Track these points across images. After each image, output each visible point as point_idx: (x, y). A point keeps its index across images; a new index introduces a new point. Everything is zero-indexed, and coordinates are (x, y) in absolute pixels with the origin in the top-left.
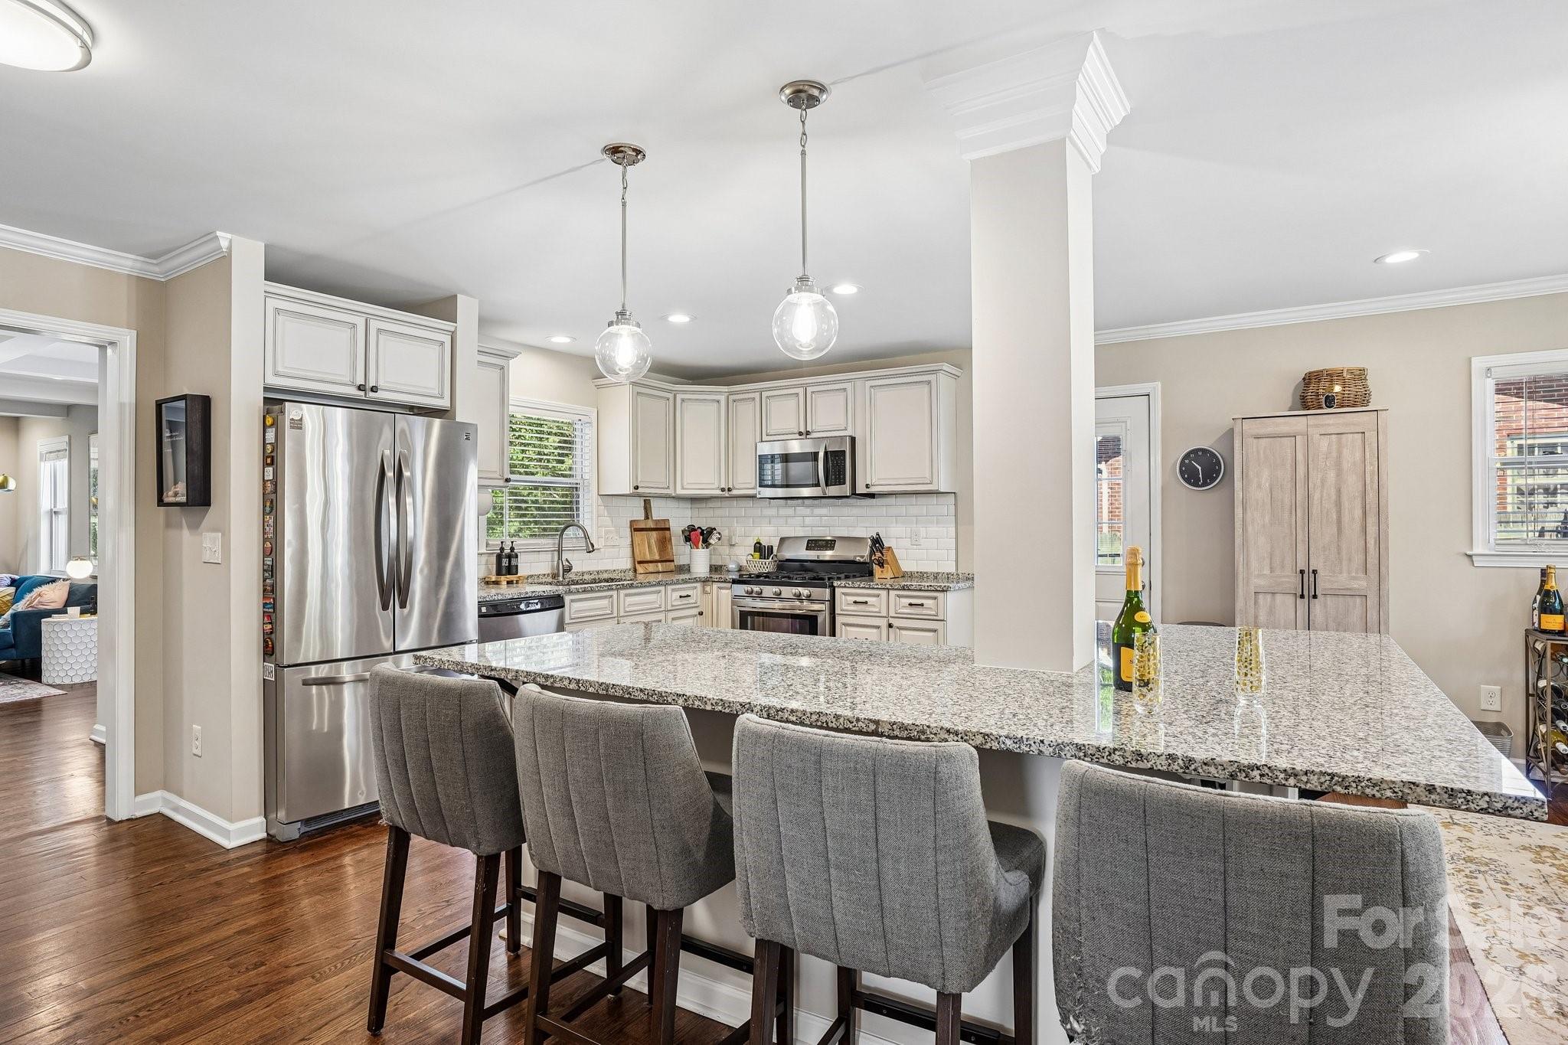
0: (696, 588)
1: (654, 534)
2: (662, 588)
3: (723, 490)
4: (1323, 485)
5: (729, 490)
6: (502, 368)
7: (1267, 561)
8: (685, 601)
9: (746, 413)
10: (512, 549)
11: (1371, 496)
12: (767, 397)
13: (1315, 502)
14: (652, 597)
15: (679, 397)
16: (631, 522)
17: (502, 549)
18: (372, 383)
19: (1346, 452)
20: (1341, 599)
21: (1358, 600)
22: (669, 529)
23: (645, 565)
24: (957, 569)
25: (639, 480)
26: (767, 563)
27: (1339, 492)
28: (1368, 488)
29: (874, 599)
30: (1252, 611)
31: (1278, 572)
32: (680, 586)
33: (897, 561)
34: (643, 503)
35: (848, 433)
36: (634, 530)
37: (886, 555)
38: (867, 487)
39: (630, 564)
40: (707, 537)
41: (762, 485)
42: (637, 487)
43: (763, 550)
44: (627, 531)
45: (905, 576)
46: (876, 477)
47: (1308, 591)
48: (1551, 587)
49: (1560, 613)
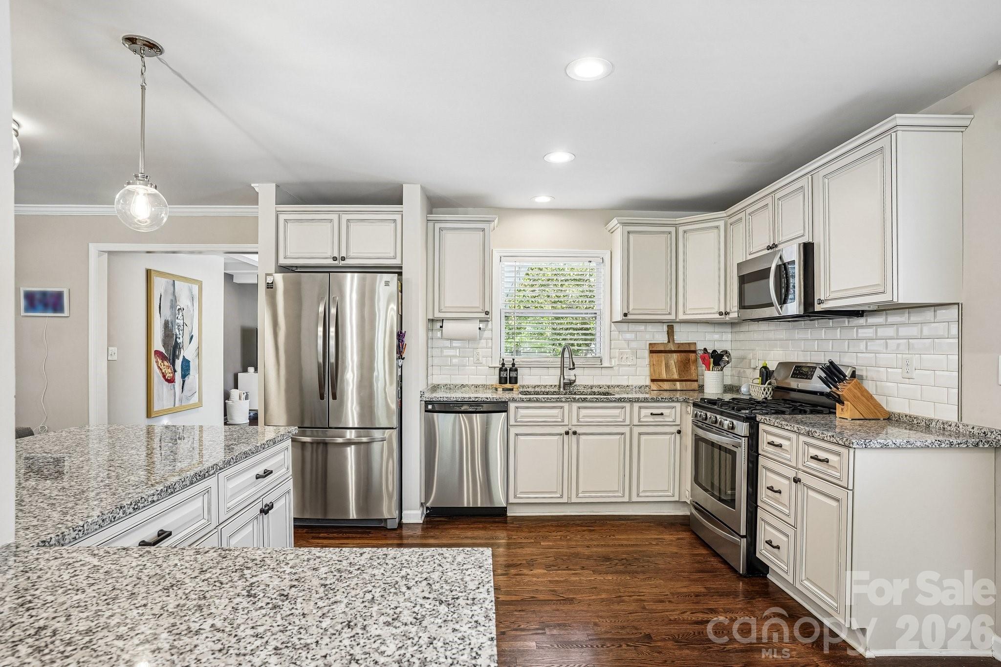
0: (674, 407)
1: (675, 356)
2: (628, 405)
3: (721, 314)
5: (727, 313)
6: (483, 230)
8: (658, 419)
9: (738, 232)
10: (513, 365)
12: (750, 214)
14: (617, 411)
15: (681, 229)
16: (650, 344)
17: (503, 364)
18: (343, 254)
22: (693, 352)
23: (660, 383)
24: (960, 420)
25: (630, 310)
26: (762, 389)
29: (788, 443)
32: (654, 404)
33: (870, 397)
34: (665, 328)
35: (805, 240)
36: (652, 352)
37: (843, 390)
38: (821, 302)
39: (648, 382)
40: (717, 359)
41: (742, 306)
42: (625, 315)
43: (766, 374)
44: (647, 353)
45: (890, 419)
46: (834, 290)
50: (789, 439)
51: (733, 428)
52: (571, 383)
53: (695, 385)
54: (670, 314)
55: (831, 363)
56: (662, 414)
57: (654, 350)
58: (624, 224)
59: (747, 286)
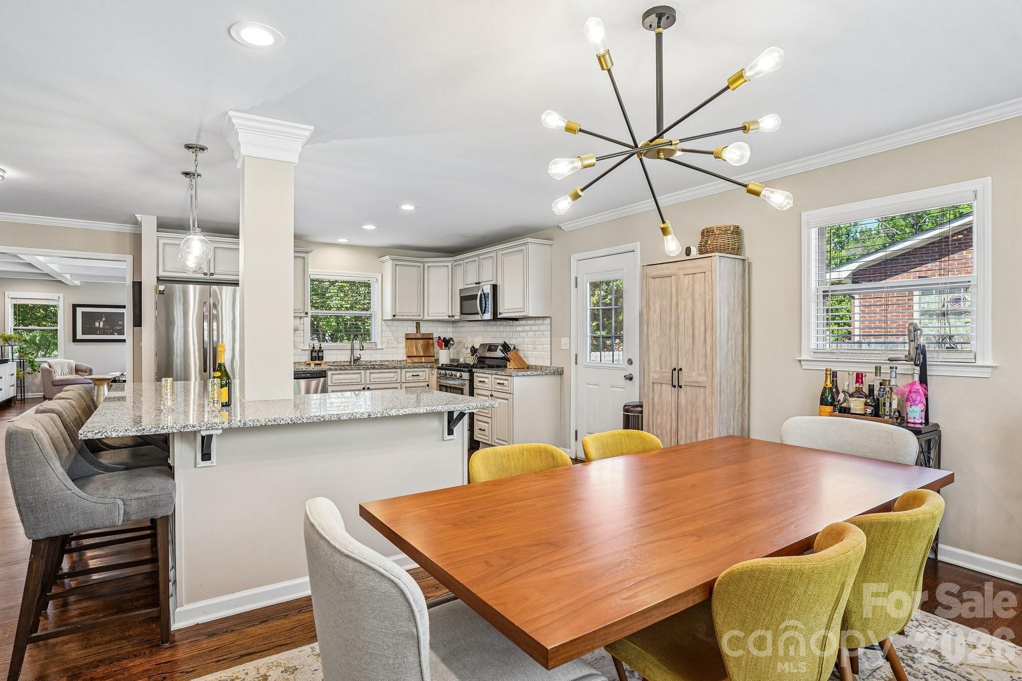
0: (425, 371)
1: (421, 341)
2: (399, 370)
3: (449, 316)
4: (685, 310)
5: (453, 316)
6: (304, 258)
7: (658, 363)
8: (416, 378)
9: (459, 271)
10: (320, 348)
11: (708, 317)
12: (466, 263)
13: (681, 321)
15: (426, 265)
16: (406, 334)
17: (314, 348)
18: (211, 271)
19: (697, 286)
20: (694, 389)
21: (702, 389)
22: (432, 339)
23: (413, 358)
24: (551, 364)
25: (397, 312)
26: (473, 358)
27: (693, 314)
28: (707, 311)
29: (487, 380)
30: (651, 396)
31: (663, 370)
32: (412, 370)
33: (521, 358)
34: (415, 324)
35: (493, 283)
36: (407, 339)
37: (510, 355)
38: (500, 314)
39: (405, 358)
40: (446, 343)
41: (462, 313)
42: (394, 316)
43: (474, 351)
44: (404, 339)
45: (528, 368)
46: (506, 308)
47: (676, 383)
48: (826, 385)
49: (831, 405)
50: (488, 378)
51: (461, 377)
52: (358, 359)
53: (433, 359)
54: (419, 316)
55: (505, 342)
56: (418, 375)
57: (408, 338)
58: (393, 260)
59: (465, 303)
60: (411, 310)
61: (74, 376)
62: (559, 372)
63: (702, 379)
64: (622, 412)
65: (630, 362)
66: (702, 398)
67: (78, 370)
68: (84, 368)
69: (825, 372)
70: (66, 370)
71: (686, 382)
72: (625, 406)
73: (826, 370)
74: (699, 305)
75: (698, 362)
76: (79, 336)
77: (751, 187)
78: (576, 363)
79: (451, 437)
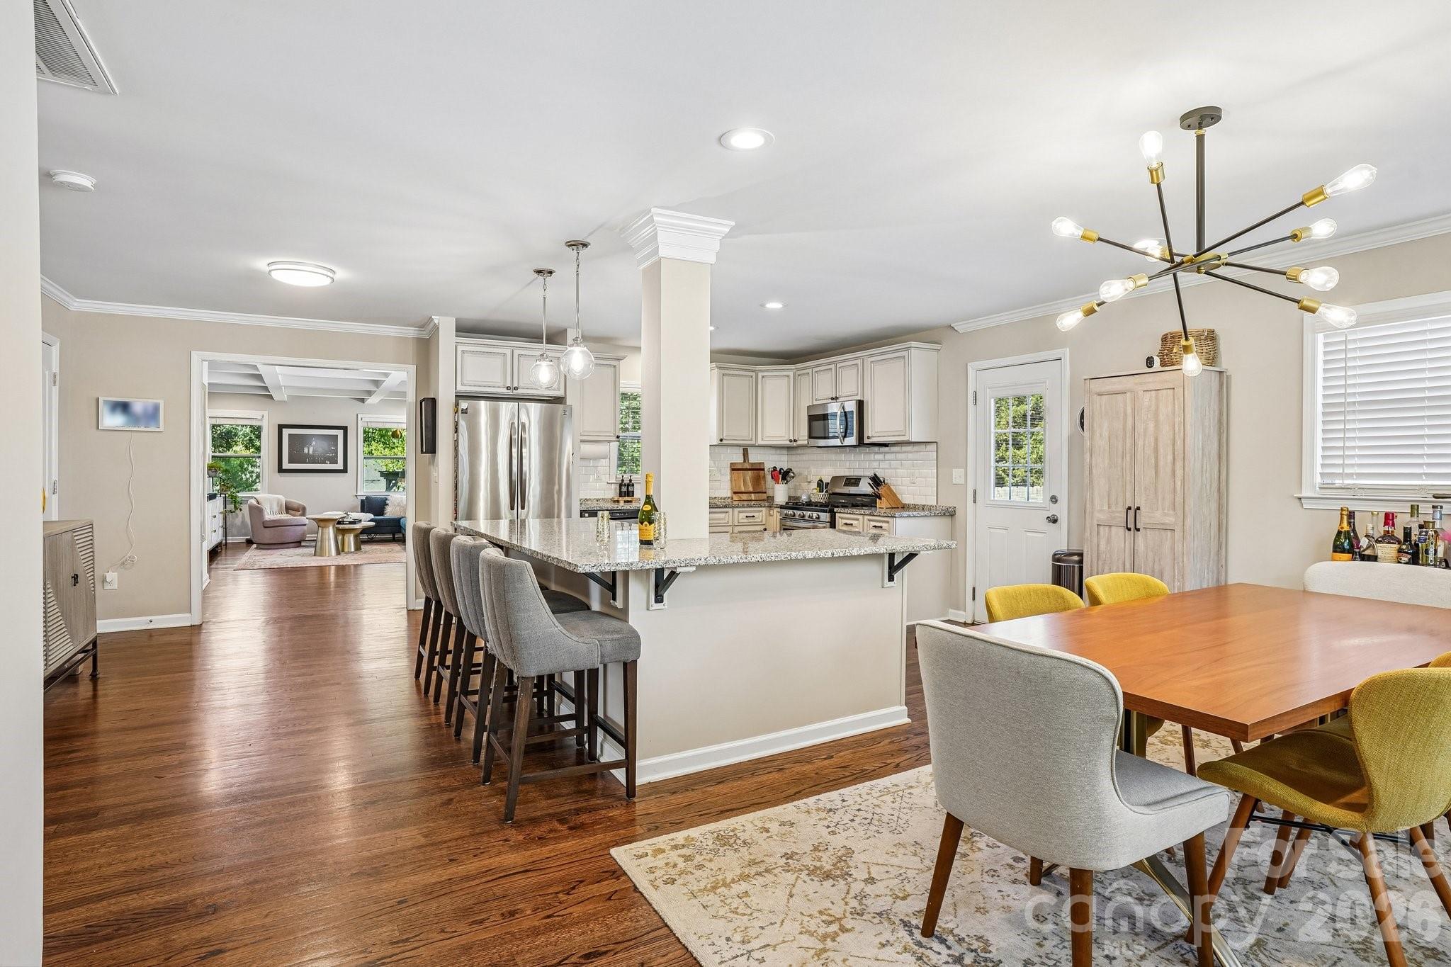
0: (761, 511)
1: (750, 473)
2: (730, 510)
3: (791, 441)
4: (1145, 436)
5: (795, 441)
6: (615, 367)
7: (1106, 500)
8: (751, 520)
9: (805, 382)
10: (630, 480)
11: (1179, 443)
12: (816, 372)
13: (1139, 449)
14: (722, 516)
15: (760, 375)
16: (731, 464)
17: (623, 480)
18: (515, 385)
19: (1162, 406)
20: (1157, 532)
21: (1169, 533)
22: (763, 470)
23: (740, 495)
24: (937, 503)
25: (725, 435)
26: (824, 494)
27: (1156, 440)
28: (1177, 436)
29: (856, 522)
30: (1095, 542)
31: (1113, 508)
32: (746, 509)
33: (895, 495)
34: (742, 451)
35: (858, 398)
36: (733, 470)
37: (882, 490)
38: (868, 438)
39: (729, 494)
40: (785, 475)
41: (810, 437)
42: (721, 440)
43: (820, 484)
44: (729, 470)
45: (904, 507)
46: (874, 431)
47: (1131, 525)
48: (1342, 528)
49: (1349, 553)
50: (857, 520)
51: (819, 518)
53: (764, 496)
54: (751, 440)
55: (873, 474)
56: (753, 516)
57: (735, 469)
58: (720, 368)
59: (815, 423)
60: (741, 433)
61: (285, 517)
62: (950, 514)
63: (1169, 520)
64: (1051, 562)
65: (1054, 500)
66: (1168, 544)
67: (288, 508)
68: (296, 506)
69: (1339, 512)
70: (276, 508)
71: (1144, 524)
72: (1055, 555)
73: (1342, 510)
74: (1166, 429)
75: (1164, 499)
76: (286, 465)
77: (1305, 303)
78: (975, 502)
79: (891, 584)
